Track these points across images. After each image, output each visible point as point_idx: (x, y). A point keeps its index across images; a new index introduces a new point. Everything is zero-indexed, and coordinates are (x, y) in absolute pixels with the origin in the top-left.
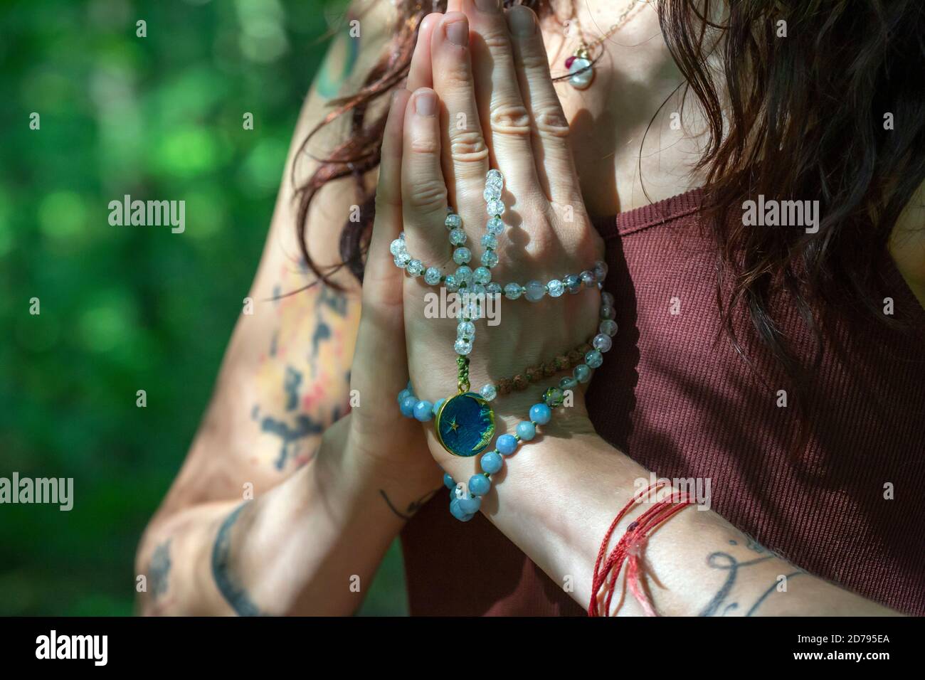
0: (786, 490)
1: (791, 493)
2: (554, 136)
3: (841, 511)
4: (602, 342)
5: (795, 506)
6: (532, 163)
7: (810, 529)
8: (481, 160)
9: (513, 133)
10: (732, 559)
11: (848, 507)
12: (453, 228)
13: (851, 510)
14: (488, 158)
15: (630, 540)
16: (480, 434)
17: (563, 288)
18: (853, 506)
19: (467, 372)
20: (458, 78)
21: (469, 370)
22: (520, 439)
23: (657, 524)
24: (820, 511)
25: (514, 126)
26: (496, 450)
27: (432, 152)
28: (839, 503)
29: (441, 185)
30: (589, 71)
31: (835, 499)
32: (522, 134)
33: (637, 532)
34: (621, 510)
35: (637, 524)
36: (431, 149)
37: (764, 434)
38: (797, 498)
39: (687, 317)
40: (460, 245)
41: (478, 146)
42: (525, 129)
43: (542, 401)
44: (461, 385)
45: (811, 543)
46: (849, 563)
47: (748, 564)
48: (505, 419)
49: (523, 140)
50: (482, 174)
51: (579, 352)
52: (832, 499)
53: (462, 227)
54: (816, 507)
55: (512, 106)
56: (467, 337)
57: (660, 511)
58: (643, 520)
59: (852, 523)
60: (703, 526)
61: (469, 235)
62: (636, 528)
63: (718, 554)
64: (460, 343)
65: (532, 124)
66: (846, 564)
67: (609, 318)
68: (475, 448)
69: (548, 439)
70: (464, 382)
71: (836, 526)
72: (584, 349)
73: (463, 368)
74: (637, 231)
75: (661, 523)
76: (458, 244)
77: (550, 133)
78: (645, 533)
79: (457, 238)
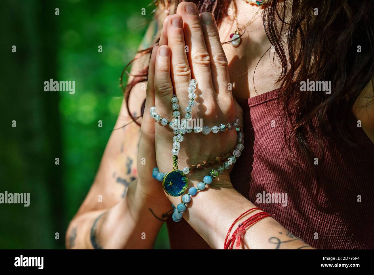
0: (312, 214)
1: (314, 215)
2: (221, 65)
3: (335, 223)
4: (237, 153)
5: (316, 221)
6: (210, 77)
7: (322, 230)
8: (187, 75)
9: (203, 64)
10: (279, 240)
11: (338, 221)
12: (174, 103)
13: (339, 223)
14: (190, 74)
15: (239, 231)
16: (182, 188)
17: (218, 130)
18: (340, 221)
19: (177, 162)
20: (177, 41)
21: (178, 161)
22: (198, 189)
23: (250, 225)
24: (326, 222)
25: (203, 61)
26: (188, 194)
27: (166, 71)
28: (334, 219)
29: (170, 84)
30: (239, 39)
31: (332, 218)
32: (206, 65)
33: (242, 228)
34: (237, 218)
35: (242, 224)
36: (166, 70)
37: (302, 191)
38: (317, 217)
39: (273, 142)
40: (176, 110)
41: (186, 69)
42: (208, 62)
43: (209, 175)
44: (174, 167)
45: (323, 236)
46: (339, 244)
47: (285, 242)
48: (193, 182)
49: (207, 67)
50: (188, 81)
51: (226, 156)
52: (331, 218)
53: (178, 103)
54: (325, 221)
55: (202, 52)
56: (177, 148)
57: (252, 219)
58: (245, 223)
59: (340, 228)
60: (269, 226)
61: (180, 106)
62: (242, 226)
63: (273, 238)
64: (174, 150)
65: (211, 59)
66: (338, 245)
67: (241, 143)
68: (180, 193)
69: (210, 190)
70: (175, 166)
71: (333, 229)
72: (228, 155)
73: (175, 160)
74: (254, 106)
75: (252, 224)
76: (175, 109)
77: (219, 64)
78: (245, 228)
79: (175, 107)
